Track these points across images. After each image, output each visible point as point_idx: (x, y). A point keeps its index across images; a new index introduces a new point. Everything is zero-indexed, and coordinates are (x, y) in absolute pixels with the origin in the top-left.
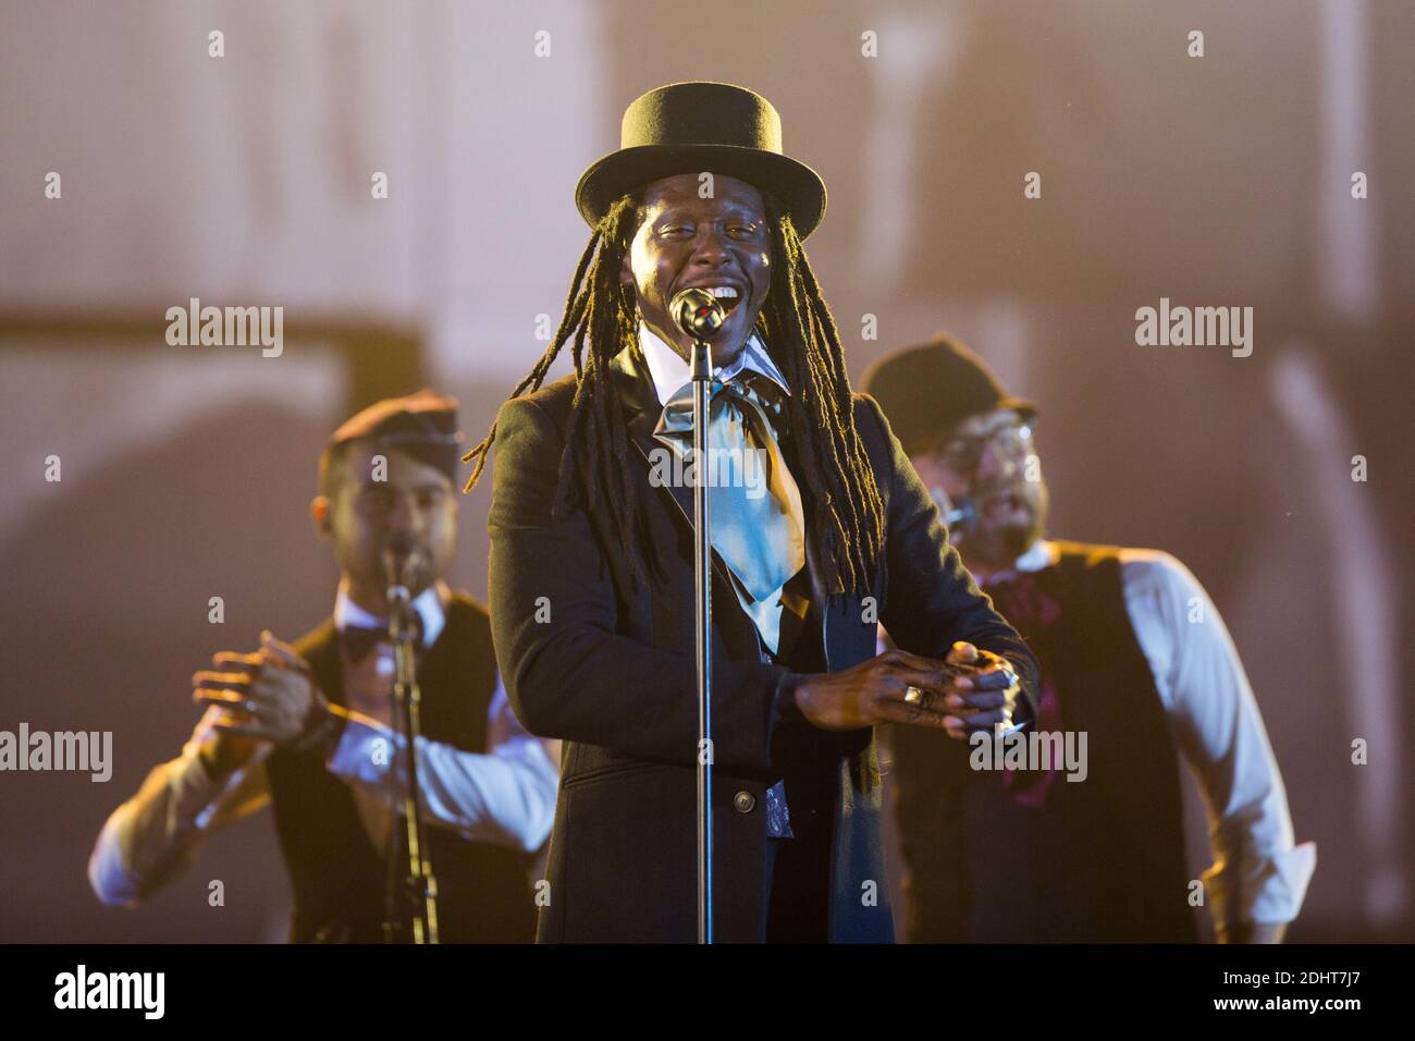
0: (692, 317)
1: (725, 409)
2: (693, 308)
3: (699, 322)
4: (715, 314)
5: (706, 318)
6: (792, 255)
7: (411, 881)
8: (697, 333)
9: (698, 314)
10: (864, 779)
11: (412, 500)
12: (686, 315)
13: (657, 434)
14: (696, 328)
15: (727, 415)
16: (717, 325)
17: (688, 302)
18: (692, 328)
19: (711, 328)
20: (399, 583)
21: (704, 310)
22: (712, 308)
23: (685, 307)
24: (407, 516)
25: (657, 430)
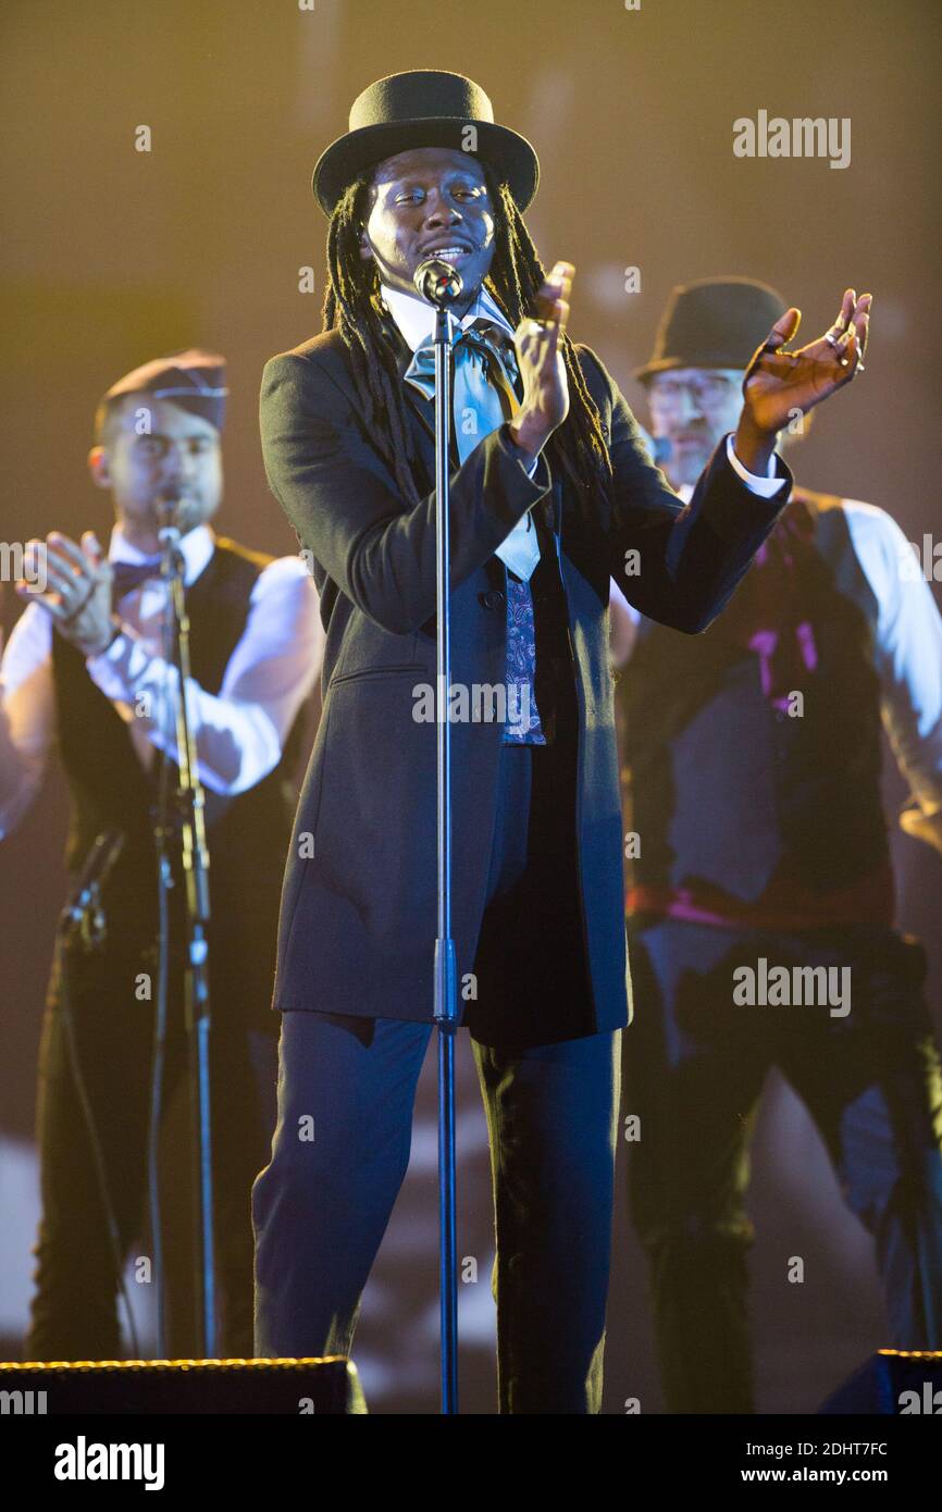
0: (434, 287)
1: (466, 355)
2: (434, 278)
3: (440, 291)
4: (454, 283)
5: (446, 288)
6: (511, 218)
7: (180, 793)
8: (438, 301)
9: (439, 284)
10: (603, 686)
11: (183, 447)
12: (428, 284)
13: (409, 377)
14: (438, 297)
15: (469, 361)
16: (456, 294)
17: (430, 272)
18: (434, 296)
19: (451, 296)
20: (169, 524)
21: (444, 280)
22: (452, 278)
23: (427, 277)
24: (179, 463)
25: (407, 374)
